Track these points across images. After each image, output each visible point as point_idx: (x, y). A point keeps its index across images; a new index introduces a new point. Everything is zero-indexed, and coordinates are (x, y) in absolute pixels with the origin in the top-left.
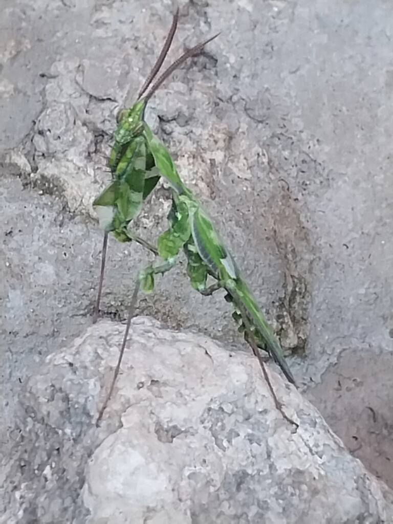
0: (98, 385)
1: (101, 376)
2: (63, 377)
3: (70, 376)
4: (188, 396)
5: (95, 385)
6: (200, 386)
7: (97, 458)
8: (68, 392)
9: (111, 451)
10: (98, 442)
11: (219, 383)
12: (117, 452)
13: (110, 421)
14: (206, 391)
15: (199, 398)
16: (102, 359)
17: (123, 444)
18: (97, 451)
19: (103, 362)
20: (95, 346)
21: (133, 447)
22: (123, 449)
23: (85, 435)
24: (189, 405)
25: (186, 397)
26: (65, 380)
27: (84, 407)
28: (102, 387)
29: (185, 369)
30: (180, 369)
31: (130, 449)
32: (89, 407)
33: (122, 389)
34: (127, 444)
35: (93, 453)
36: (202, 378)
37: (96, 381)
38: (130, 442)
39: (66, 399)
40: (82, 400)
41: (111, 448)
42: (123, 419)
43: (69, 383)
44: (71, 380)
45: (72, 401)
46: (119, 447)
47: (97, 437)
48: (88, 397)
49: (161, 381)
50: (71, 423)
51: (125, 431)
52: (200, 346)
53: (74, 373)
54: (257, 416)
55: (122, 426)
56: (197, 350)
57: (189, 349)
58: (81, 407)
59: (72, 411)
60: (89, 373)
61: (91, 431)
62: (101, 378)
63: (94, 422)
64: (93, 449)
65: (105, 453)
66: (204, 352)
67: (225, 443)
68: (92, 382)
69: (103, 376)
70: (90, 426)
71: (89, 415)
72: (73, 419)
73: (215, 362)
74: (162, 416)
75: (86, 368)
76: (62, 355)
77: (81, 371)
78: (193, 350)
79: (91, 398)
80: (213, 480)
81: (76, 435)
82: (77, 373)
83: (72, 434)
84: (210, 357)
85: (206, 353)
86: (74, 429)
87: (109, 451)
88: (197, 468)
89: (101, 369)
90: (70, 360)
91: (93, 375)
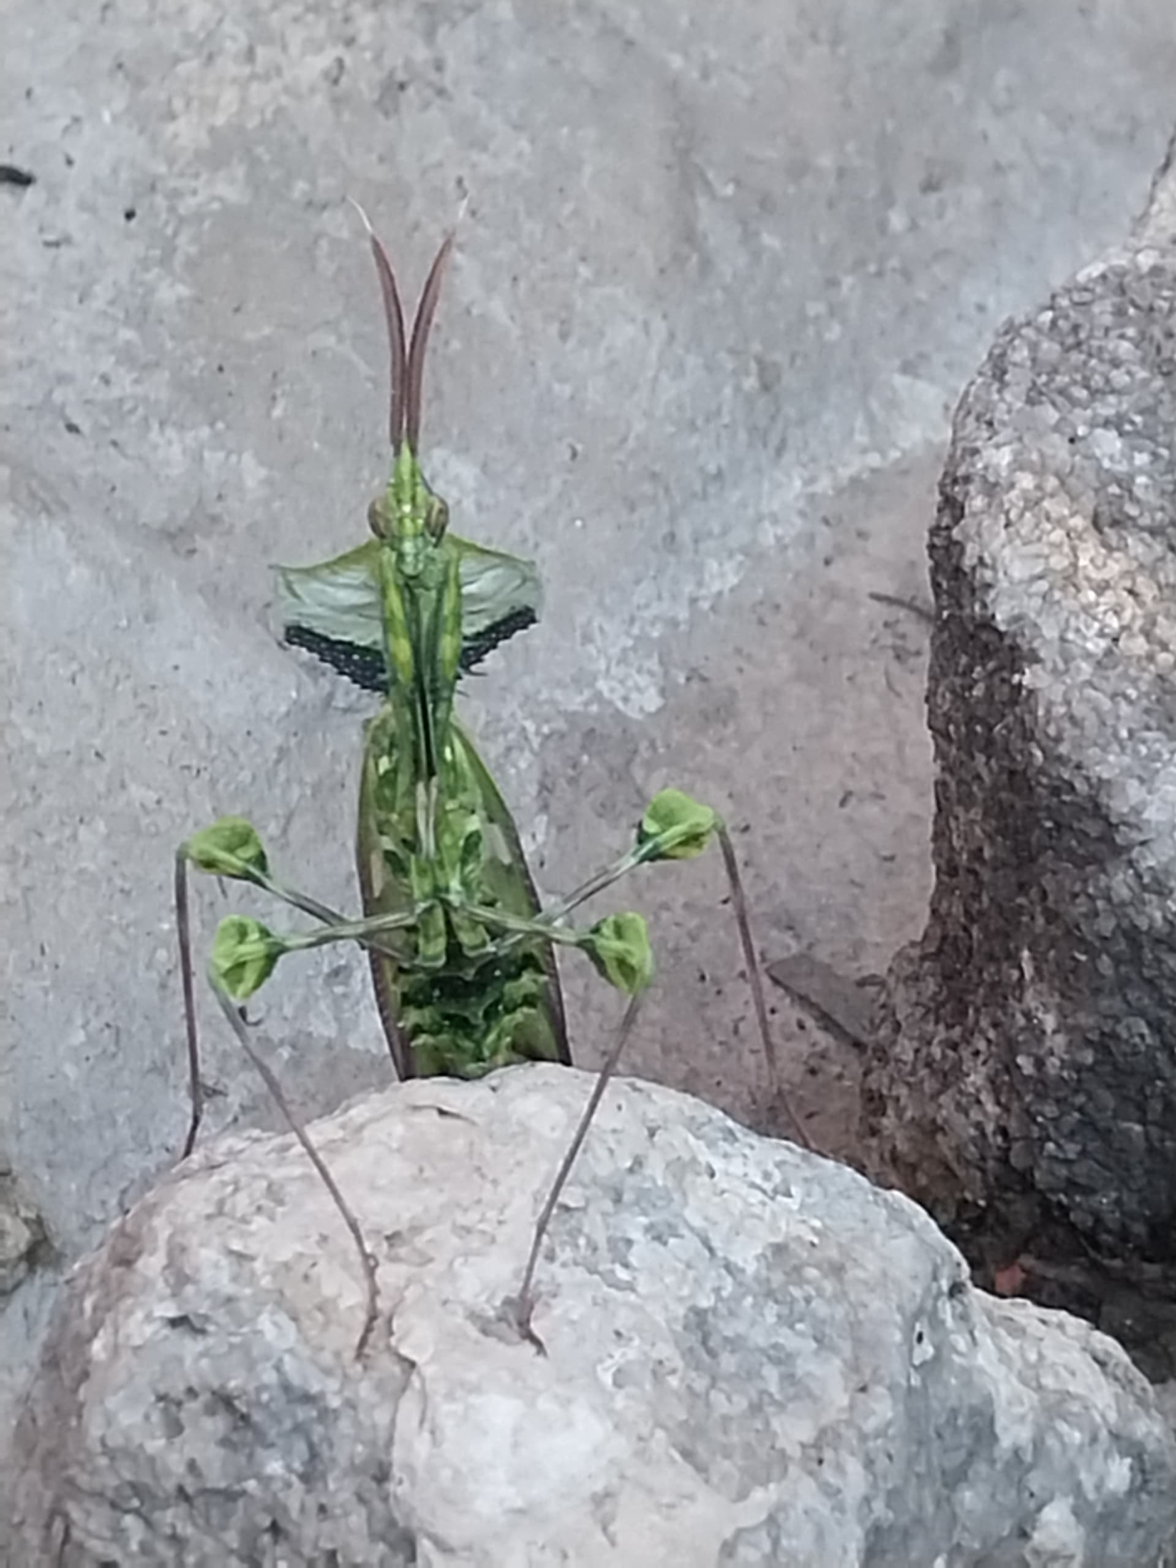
0: (283, 1318)
1: (276, 1296)
2: (180, 1360)
3: (191, 1346)
4: (481, 1221)
5: (276, 1324)
6: (489, 1186)
7: (410, 1469)
8: (216, 1384)
9: (432, 1432)
10: (382, 1435)
11: (521, 1155)
12: (448, 1426)
13: (375, 1375)
14: (511, 1190)
15: (508, 1213)
16: (252, 1258)
17: (450, 1397)
18: (397, 1454)
19: (258, 1265)
20: (216, 1241)
21: (476, 1389)
22: (458, 1407)
23: (331, 1446)
24: (500, 1239)
25: (481, 1226)
26: (188, 1362)
27: (286, 1387)
28: (295, 1319)
29: (428, 1173)
30: (419, 1179)
31: (474, 1400)
32: (296, 1380)
33: (340, 1295)
34: (459, 1393)
35: (390, 1465)
36: (478, 1169)
37: (272, 1313)
38: (462, 1384)
39: (224, 1401)
40: (270, 1377)
41: (427, 1426)
42: (404, 1351)
43: (204, 1363)
44: (204, 1354)
45: (245, 1393)
46: (445, 1411)
47: (374, 1426)
48: (281, 1360)
49: (403, 1226)
50: (272, 1445)
51: (429, 1371)
52: (416, 1108)
53: (202, 1332)
54: (631, 1180)
55: (413, 1365)
56: (418, 1119)
57: (399, 1130)
58: (277, 1392)
59: (257, 1417)
60: (245, 1307)
61: (345, 1425)
62: (280, 1300)
63: (335, 1402)
64: (382, 1456)
65: (422, 1446)
66: (435, 1113)
67: (622, 1274)
68: (264, 1322)
69: (281, 1292)
70: (331, 1416)
71: (308, 1399)
72: (272, 1434)
73: (476, 1119)
74: (467, 1295)
75: (230, 1300)
76: (139, 1315)
77: (221, 1316)
78: (410, 1126)
79: (287, 1358)
80: (660, 1362)
81: (303, 1464)
82: (211, 1328)
83: (289, 1468)
84: (457, 1116)
85: (442, 1113)
86: (287, 1453)
87: (426, 1435)
88: (617, 1355)
89: (266, 1282)
90: (172, 1311)
91: (259, 1305)
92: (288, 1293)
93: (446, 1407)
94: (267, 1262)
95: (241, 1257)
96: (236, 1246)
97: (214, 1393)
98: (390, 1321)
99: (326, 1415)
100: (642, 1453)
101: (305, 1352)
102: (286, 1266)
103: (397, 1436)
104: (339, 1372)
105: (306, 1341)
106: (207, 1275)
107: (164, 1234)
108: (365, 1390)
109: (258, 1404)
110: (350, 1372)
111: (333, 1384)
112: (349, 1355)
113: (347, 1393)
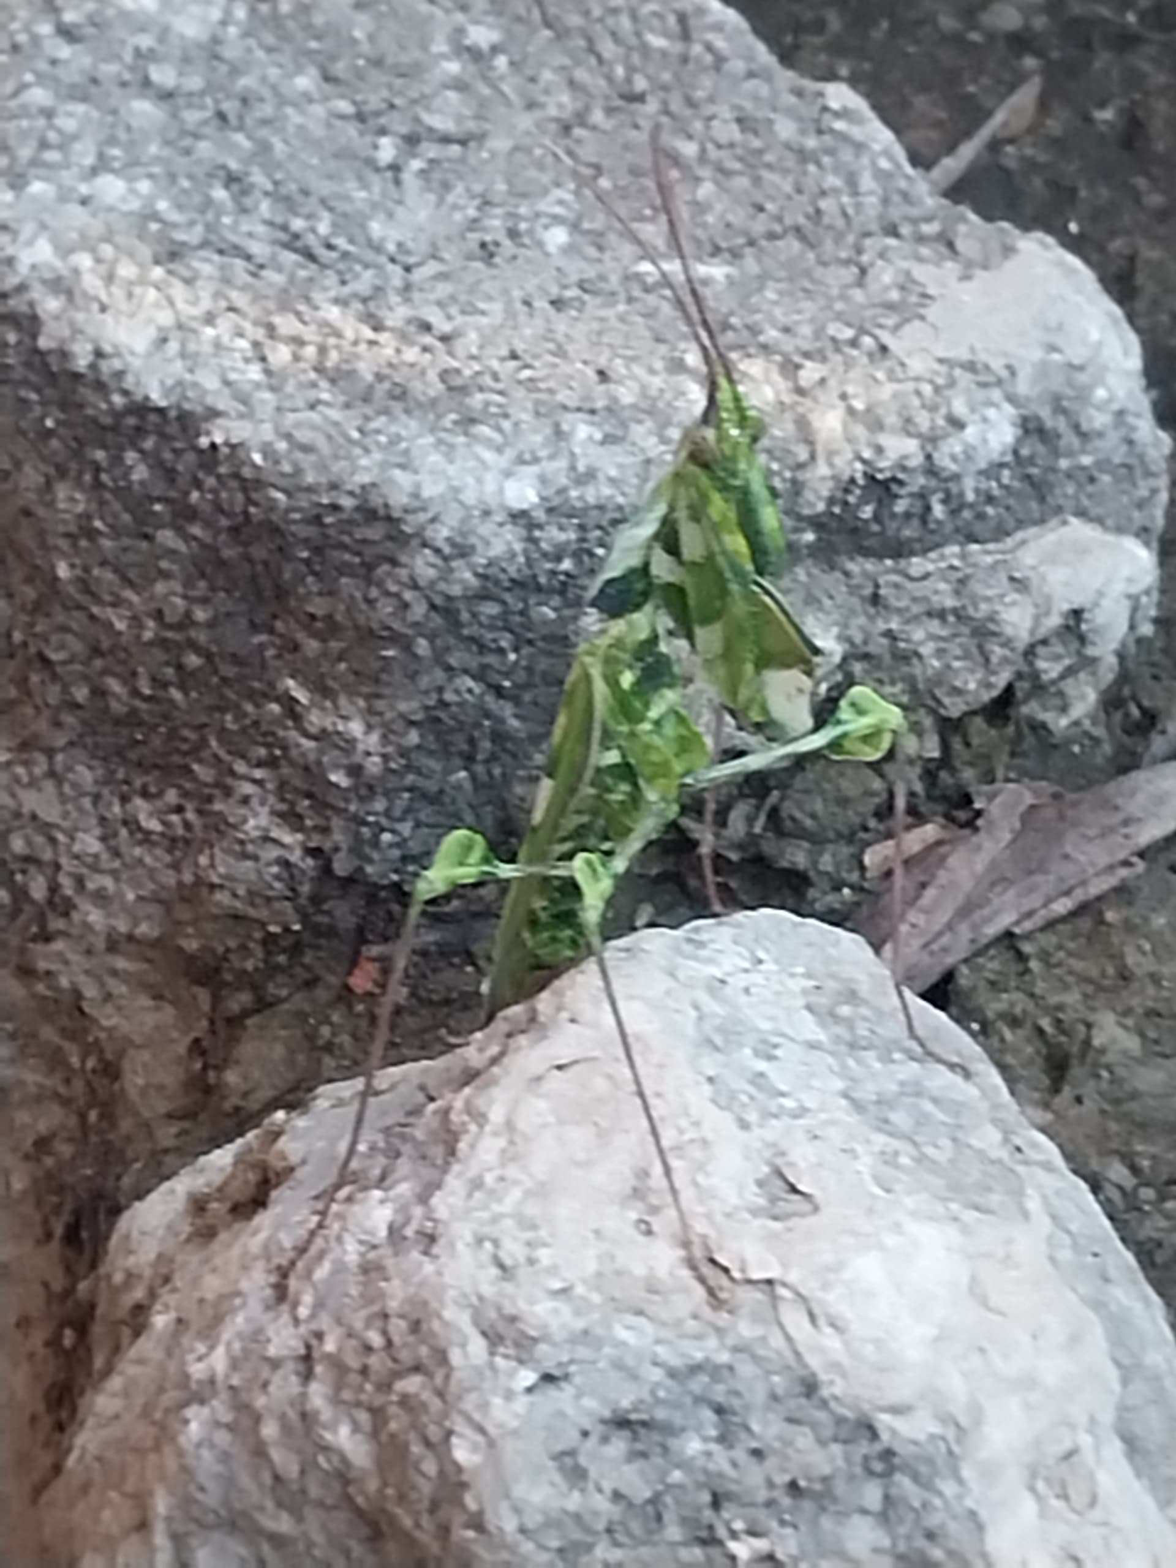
0: (629, 1319)
1: (611, 1305)
2: (561, 1414)
3: (562, 1397)
4: (681, 1132)
5: (629, 1328)
7: (836, 1366)
8: (607, 1414)
9: (833, 1325)
10: (788, 1354)
12: (844, 1310)
13: (744, 1311)
15: (692, 1111)
16: (572, 1287)
17: (826, 1286)
18: (814, 1362)
19: (580, 1290)
20: (538, 1292)
21: (838, 1267)
22: (840, 1289)
23: (739, 1395)
24: (710, 1136)
25: (686, 1137)
26: (570, 1411)
27: (672, 1374)
28: (640, 1313)
29: (604, 1123)
30: (603, 1135)
31: (846, 1275)
32: (676, 1362)
33: (652, 1269)
34: (832, 1277)
35: (814, 1375)
37: (620, 1321)
38: (829, 1269)
39: (621, 1423)
40: (657, 1375)
41: (822, 1321)
42: (756, 1275)
43: (585, 1401)
44: (579, 1396)
45: (642, 1401)
46: (833, 1300)
47: (778, 1353)
48: (655, 1354)
49: (633, 1182)
50: (683, 1429)
51: (792, 1277)
52: (539, 1079)
53: (566, 1377)
54: (707, 1027)
55: (769, 1282)
56: (546, 1087)
57: (542, 1105)
58: (669, 1382)
59: (661, 1414)
60: (599, 1331)
61: (746, 1369)
62: (617, 1305)
63: (724, 1357)
64: (803, 1372)
65: (831, 1341)
66: (556, 1072)
67: (789, 1103)
68: (622, 1334)
69: (613, 1299)
70: (725, 1373)
71: (695, 1369)
72: (678, 1419)
73: (593, 1054)
74: (734, 1200)
75: (586, 1332)
76: (497, 1401)
77: (582, 1352)
78: (548, 1096)
79: (660, 1349)
80: (882, 1153)
81: (716, 1427)
82: (573, 1369)
83: (705, 1439)
84: (575, 1062)
85: (560, 1068)
86: (699, 1428)
87: (828, 1330)
88: (861, 1168)
89: (596, 1298)
90: (528, 1377)
91: (606, 1323)
92: (617, 1294)
93: (831, 1297)
94: (584, 1281)
95: (565, 1291)
96: (557, 1285)
97: (604, 1422)
98: (713, 1261)
99: (715, 1371)
100: (966, 1230)
101: (665, 1334)
102: (599, 1274)
103: (801, 1349)
104: (711, 1331)
105: (664, 1324)
106: (554, 1325)
107: (463, 1320)
108: (746, 1330)
109: (659, 1401)
110: (721, 1323)
111: (712, 1342)
112: (707, 1312)
113: (730, 1341)
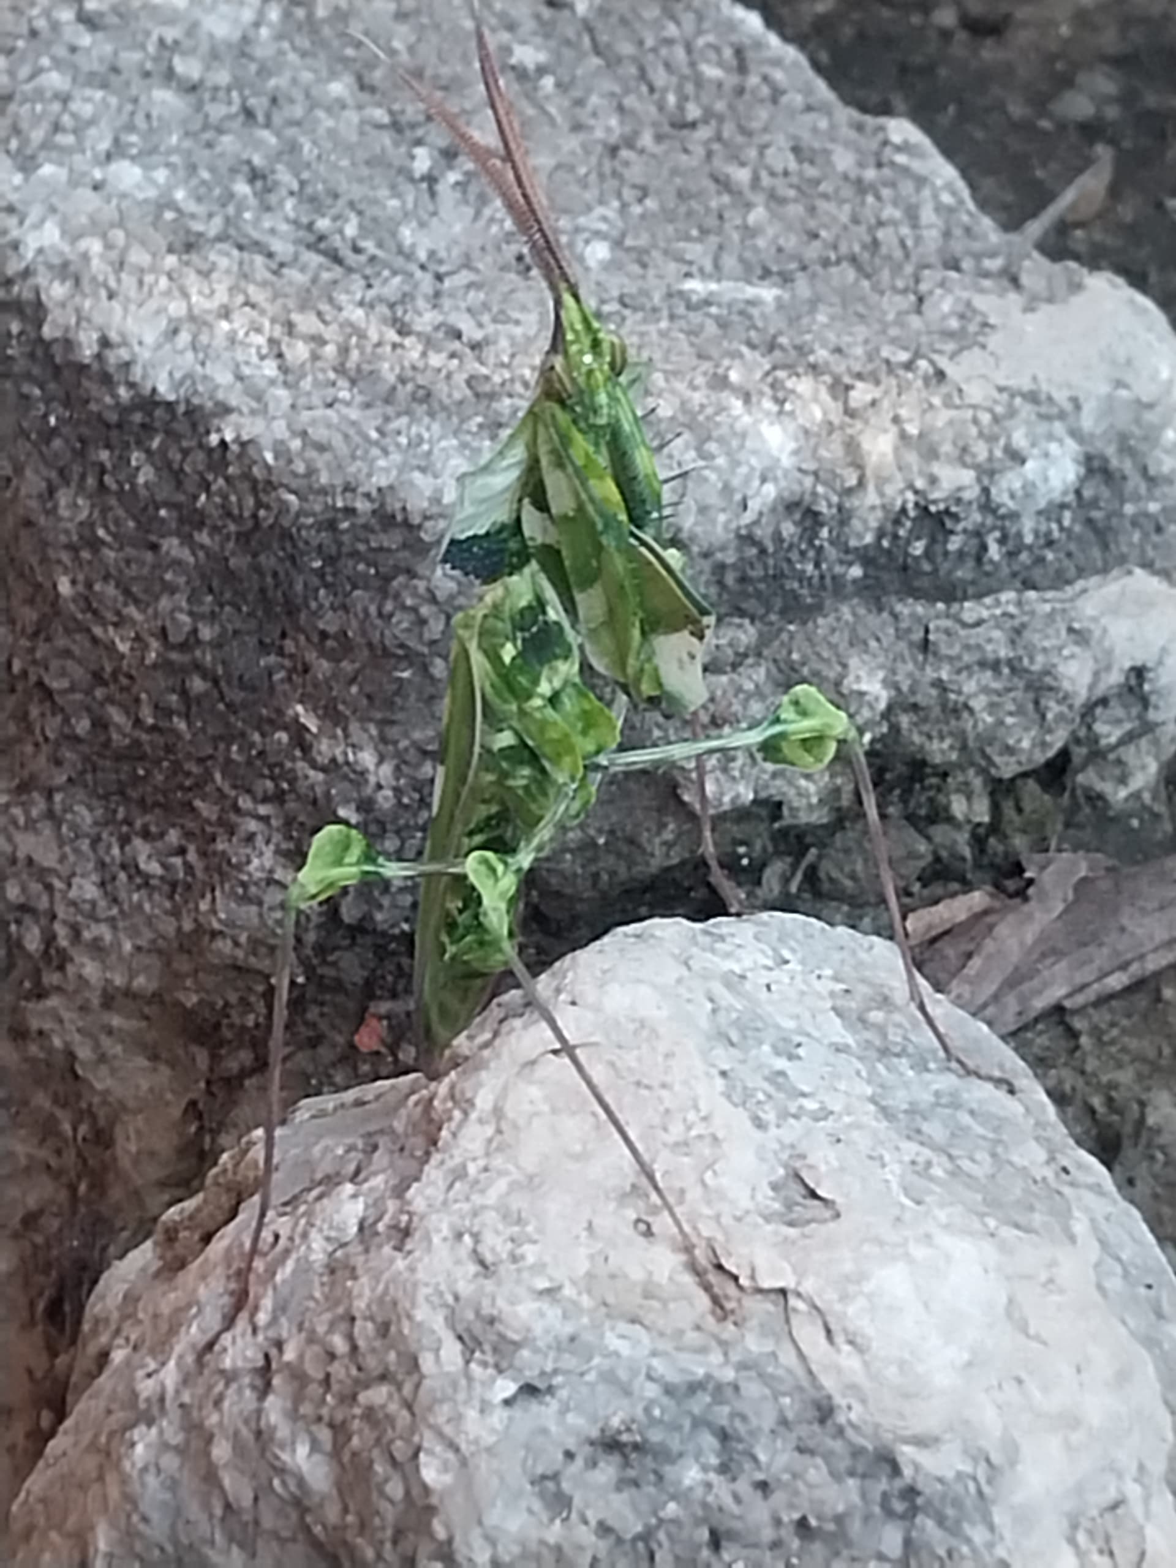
0: (623, 1327)
1: (603, 1310)
2: (544, 1431)
3: (546, 1412)
4: (689, 1128)
5: (622, 1337)
6: (664, 1093)
7: (853, 1388)
8: (595, 1433)
9: (851, 1342)
10: (800, 1372)
11: (662, 1047)
12: (865, 1326)
13: (754, 1323)
14: (685, 1083)
15: (702, 1105)
16: (560, 1288)
17: (844, 1298)
18: (829, 1383)
19: (568, 1291)
20: (521, 1291)
21: (862, 1277)
22: (861, 1302)
23: (744, 1418)
24: (720, 1135)
25: (694, 1133)
26: (553, 1428)
27: (669, 1390)
28: (633, 1321)
30: (601, 1126)
31: (868, 1287)
32: (673, 1377)
33: (650, 1273)
34: (852, 1289)
35: (829, 1397)
36: (638, 1084)
37: (613, 1329)
38: (847, 1278)
40: (652, 1390)
41: (840, 1339)
42: (766, 1284)
43: (571, 1418)
44: (565, 1410)
45: (632, 1422)
46: (851, 1314)
47: (789, 1371)
48: (650, 1368)
49: (632, 1177)
50: (681, 1455)
51: (808, 1286)
52: (533, 1063)
53: (550, 1390)
54: (722, 1018)
55: (783, 1292)
56: (540, 1071)
57: (534, 1092)
58: (666, 1400)
59: (655, 1436)
60: (588, 1337)
61: (753, 1389)
62: (609, 1310)
63: (729, 1374)
64: (815, 1395)
65: (849, 1360)
66: (551, 1056)
67: (811, 1105)
68: (613, 1342)
69: (605, 1304)
70: (729, 1392)
71: (694, 1387)
72: (675, 1444)
73: (593, 1039)
74: (745, 1203)
75: (572, 1339)
76: (472, 1414)
77: (569, 1362)
78: (541, 1083)
79: (655, 1362)
80: (913, 1163)
81: (718, 1456)
82: (558, 1380)
83: (705, 1469)
85: (556, 1052)
86: (698, 1455)
87: (846, 1348)
88: (889, 1177)
89: (586, 1301)
90: (507, 1387)
91: (596, 1327)
92: (611, 1300)
93: (851, 1310)
94: (574, 1283)
95: (551, 1292)
96: (542, 1284)
97: (592, 1443)
98: (719, 1267)
99: (720, 1391)
100: (1004, 1248)
101: (663, 1345)
102: (590, 1275)
103: (814, 1368)
104: (713, 1344)
105: (662, 1334)
106: (538, 1329)
107: (438, 1322)
108: (754, 1344)
109: (653, 1422)
110: (725, 1336)
111: (716, 1357)
112: (710, 1321)
113: (735, 1357)
